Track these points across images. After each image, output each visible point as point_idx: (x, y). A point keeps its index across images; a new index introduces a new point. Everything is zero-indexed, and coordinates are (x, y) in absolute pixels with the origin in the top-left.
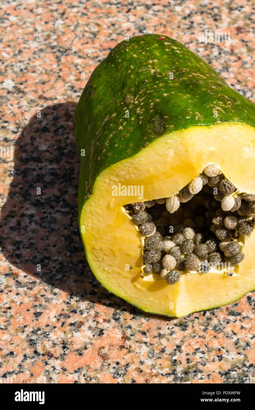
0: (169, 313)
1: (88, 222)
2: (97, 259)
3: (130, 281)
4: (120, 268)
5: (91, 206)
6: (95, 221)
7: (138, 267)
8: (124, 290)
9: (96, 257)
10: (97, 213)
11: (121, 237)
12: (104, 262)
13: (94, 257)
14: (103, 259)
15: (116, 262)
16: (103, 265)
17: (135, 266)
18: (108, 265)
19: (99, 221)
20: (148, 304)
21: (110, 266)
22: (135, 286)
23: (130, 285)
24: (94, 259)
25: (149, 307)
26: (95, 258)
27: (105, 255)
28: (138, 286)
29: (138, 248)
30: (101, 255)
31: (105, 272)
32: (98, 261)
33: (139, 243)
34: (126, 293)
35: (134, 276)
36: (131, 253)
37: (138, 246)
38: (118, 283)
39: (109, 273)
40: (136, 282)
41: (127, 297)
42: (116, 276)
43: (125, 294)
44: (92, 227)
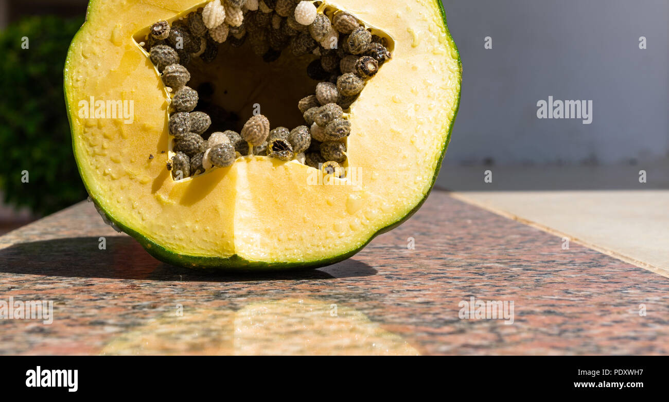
0: (223, 250)
1: (78, 72)
2: (91, 148)
3: (150, 190)
4: (131, 162)
5: (85, 42)
6: (90, 69)
7: (163, 152)
8: (139, 213)
9: (91, 146)
10: (94, 54)
11: (132, 92)
12: (104, 155)
13: (86, 146)
14: (103, 148)
15: (125, 151)
16: (102, 160)
17: (158, 153)
18: (111, 159)
19: (96, 68)
20: (182, 236)
21: (116, 162)
22: (159, 200)
23: (150, 199)
24: (87, 152)
25: (185, 245)
26: (90, 149)
27: (105, 137)
28: (164, 197)
29: (161, 111)
30: (99, 138)
31: (106, 178)
32: (94, 155)
33: (162, 100)
34: (143, 220)
35: (156, 176)
36: (149, 123)
37: (161, 106)
38: (129, 200)
39: (113, 179)
40: (160, 190)
41: (145, 228)
42: (125, 182)
43: (141, 222)
44: (85, 82)
